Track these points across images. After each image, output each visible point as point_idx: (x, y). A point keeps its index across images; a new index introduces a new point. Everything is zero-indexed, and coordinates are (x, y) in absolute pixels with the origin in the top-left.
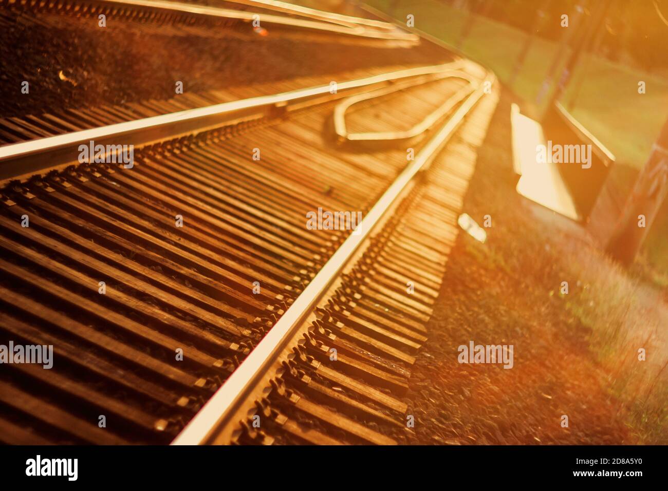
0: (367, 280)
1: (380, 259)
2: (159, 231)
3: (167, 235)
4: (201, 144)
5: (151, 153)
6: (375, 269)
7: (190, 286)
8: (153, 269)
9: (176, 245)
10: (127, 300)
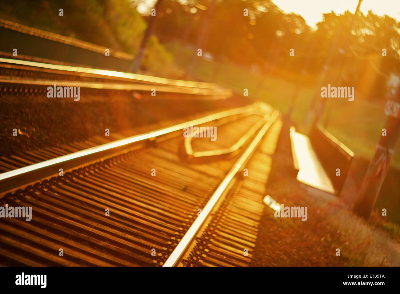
0: (212, 240)
1: (219, 227)
2: (85, 221)
3: (90, 223)
4: (106, 166)
5: (77, 174)
6: (216, 233)
7: (106, 252)
8: (83, 244)
9: (96, 228)
10: (69, 264)
